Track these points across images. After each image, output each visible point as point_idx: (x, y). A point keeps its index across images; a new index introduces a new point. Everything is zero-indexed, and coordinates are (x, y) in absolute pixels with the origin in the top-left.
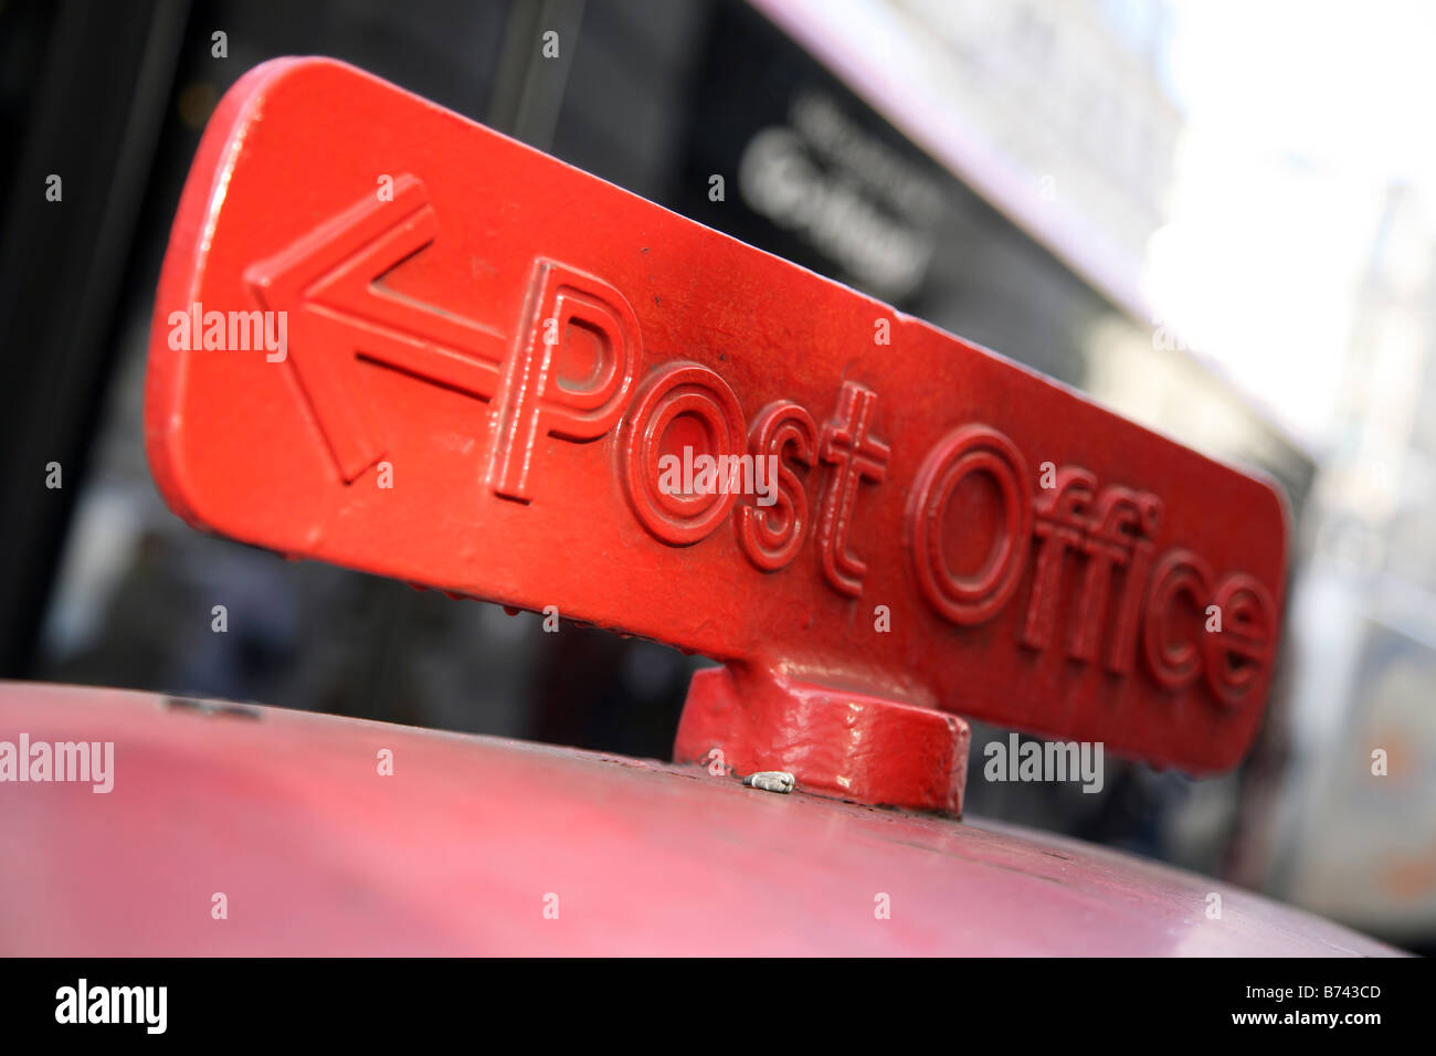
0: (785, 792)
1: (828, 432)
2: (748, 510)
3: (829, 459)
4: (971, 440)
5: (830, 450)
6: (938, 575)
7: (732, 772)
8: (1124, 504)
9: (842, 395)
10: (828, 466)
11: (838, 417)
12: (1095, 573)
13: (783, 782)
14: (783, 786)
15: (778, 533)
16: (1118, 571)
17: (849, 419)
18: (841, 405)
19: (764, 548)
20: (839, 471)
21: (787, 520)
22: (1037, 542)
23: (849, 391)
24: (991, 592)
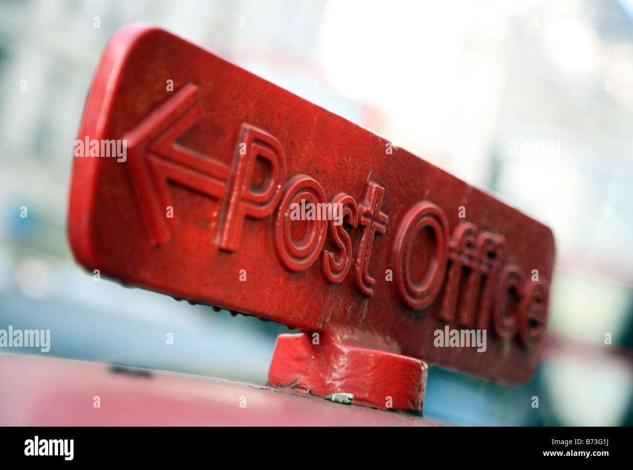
0: (349, 404)
1: (361, 209)
2: (327, 252)
3: (362, 224)
4: (423, 211)
5: (363, 219)
6: (406, 283)
7: (310, 391)
8: (488, 242)
9: (369, 190)
10: (361, 227)
11: (366, 201)
12: (473, 279)
13: (349, 399)
14: (349, 401)
15: (339, 264)
16: (484, 277)
17: (371, 202)
18: (367, 194)
19: (332, 272)
20: (366, 230)
21: (343, 257)
22: (450, 263)
23: (372, 187)
24: (429, 291)
